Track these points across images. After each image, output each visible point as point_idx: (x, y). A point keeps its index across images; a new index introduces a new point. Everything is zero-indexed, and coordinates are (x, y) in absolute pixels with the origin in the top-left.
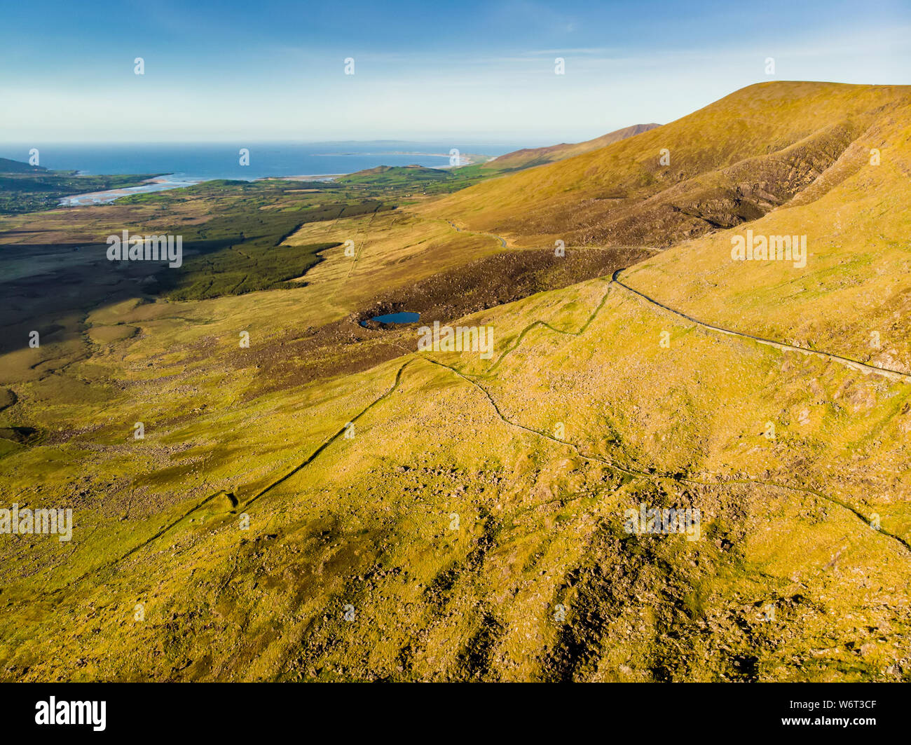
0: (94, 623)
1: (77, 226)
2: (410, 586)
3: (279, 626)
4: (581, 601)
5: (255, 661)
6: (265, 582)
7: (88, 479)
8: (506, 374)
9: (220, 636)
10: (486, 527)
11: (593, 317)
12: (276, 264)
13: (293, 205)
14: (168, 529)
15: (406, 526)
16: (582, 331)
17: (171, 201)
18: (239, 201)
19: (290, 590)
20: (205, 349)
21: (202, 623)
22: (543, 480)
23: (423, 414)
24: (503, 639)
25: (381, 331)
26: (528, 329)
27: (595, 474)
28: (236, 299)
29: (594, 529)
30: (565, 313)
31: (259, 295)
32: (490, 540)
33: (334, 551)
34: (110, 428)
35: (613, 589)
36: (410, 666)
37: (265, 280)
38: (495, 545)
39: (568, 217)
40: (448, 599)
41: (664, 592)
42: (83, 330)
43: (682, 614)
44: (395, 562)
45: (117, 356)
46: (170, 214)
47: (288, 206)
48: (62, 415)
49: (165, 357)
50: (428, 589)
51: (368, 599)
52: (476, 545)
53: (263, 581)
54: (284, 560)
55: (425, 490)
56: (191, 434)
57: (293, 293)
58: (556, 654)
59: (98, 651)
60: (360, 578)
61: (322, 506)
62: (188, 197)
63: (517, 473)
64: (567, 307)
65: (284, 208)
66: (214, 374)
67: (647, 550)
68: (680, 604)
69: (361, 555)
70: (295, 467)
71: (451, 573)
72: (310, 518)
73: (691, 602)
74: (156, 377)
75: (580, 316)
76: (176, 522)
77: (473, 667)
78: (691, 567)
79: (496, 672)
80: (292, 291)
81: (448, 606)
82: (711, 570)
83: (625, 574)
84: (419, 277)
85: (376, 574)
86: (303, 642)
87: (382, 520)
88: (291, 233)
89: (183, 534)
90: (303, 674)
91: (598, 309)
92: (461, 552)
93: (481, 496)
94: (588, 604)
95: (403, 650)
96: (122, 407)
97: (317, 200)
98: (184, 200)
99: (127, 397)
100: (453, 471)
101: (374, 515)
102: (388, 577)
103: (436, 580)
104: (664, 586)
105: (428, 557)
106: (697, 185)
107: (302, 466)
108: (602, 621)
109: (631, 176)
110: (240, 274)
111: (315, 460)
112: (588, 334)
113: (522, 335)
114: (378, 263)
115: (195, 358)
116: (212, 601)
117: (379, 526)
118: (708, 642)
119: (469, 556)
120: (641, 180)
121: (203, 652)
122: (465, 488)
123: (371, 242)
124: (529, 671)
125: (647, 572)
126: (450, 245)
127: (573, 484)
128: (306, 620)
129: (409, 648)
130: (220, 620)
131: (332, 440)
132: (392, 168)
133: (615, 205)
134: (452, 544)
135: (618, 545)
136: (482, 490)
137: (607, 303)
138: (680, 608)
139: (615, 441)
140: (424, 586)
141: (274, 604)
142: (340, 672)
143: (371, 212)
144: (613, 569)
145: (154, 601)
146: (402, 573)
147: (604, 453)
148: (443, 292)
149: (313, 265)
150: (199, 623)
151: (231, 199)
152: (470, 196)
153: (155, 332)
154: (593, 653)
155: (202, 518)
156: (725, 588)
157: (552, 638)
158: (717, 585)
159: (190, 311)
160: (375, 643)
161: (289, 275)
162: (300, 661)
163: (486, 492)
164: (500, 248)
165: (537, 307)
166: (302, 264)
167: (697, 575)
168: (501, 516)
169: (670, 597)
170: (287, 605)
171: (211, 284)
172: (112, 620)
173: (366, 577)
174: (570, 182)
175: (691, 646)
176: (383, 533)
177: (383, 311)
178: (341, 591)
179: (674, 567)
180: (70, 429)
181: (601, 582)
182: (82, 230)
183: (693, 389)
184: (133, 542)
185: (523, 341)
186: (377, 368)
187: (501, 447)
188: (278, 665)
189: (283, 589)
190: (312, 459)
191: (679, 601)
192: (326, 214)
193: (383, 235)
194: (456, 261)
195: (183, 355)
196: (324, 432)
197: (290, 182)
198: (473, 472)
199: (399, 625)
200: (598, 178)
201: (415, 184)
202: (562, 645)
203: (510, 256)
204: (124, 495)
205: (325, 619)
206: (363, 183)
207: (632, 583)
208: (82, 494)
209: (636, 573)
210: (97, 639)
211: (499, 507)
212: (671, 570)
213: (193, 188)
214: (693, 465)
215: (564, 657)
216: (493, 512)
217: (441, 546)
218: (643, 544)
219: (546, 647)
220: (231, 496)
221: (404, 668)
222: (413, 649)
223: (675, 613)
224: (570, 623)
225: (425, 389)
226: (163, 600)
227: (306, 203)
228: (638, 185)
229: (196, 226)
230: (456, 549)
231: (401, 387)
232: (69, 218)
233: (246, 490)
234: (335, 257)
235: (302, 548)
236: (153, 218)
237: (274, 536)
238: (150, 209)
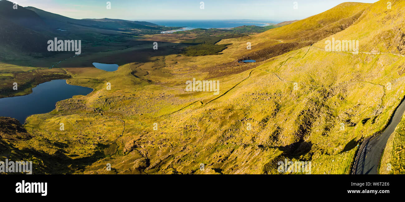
0: (165, 125)
2: (254, 122)
3: (216, 131)
4: (305, 118)
5: (209, 139)
6: (212, 120)
7: (164, 94)
8: (282, 70)
9: (198, 133)
10: (277, 106)
11: (306, 54)
12: (214, 49)
13: (219, 35)
14: (184, 108)
15: (253, 108)
16: (303, 58)
17: (186, 33)
18: (204, 34)
19: (219, 123)
20: (194, 68)
21: (194, 129)
22: (293, 93)
23: (258, 82)
24: (283, 132)
25: (245, 64)
26: (288, 59)
27: (307, 89)
28: (203, 57)
29: (308, 100)
30: (298, 54)
31: (209, 56)
32: (278, 110)
33: (232, 114)
34: (169, 83)
35: (314, 115)
36: (255, 142)
37: (211, 52)
38: (279, 111)
39: (298, 35)
40: (266, 125)
42: (164, 60)
44: (250, 117)
45: (172, 68)
46: (186, 36)
47: (217, 35)
49: (183, 69)
50: (260, 122)
51: (242, 126)
52: (274, 111)
53: (211, 120)
54: (217, 115)
55: (259, 99)
57: (218, 56)
59: (166, 131)
60: (240, 121)
61: (228, 103)
62: (191, 32)
63: (285, 92)
64: (298, 53)
66: (196, 73)
67: (322, 104)
68: (332, 115)
69: (240, 115)
70: (220, 96)
71: (267, 118)
72: (225, 106)
74: (181, 73)
75: (302, 55)
76: (186, 107)
77: (274, 140)
80: (218, 55)
81: (266, 126)
82: (339, 106)
83: (317, 110)
84: (256, 50)
85: (244, 120)
86: (223, 136)
88: (218, 42)
89: (188, 109)
90: (223, 144)
91: (307, 52)
92: (270, 113)
93: (275, 99)
95: (253, 138)
96: (172, 79)
97: (226, 34)
98: (190, 33)
99: (173, 77)
100: (267, 94)
101: (244, 105)
102: (248, 121)
103: (262, 120)
105: (260, 115)
107: (222, 95)
108: (311, 123)
109: (315, 25)
110: (204, 51)
111: (226, 94)
112: (304, 58)
115: (191, 70)
116: (197, 124)
117: (245, 108)
119: (272, 114)
120: (317, 26)
121: (194, 136)
122: (271, 98)
123: (241, 43)
124: (290, 138)
125: (322, 109)
126: (264, 43)
128: (224, 130)
129: (254, 137)
130: (199, 129)
131: (231, 89)
132: (247, 26)
133: (311, 31)
134: (267, 111)
135: (314, 103)
137: (309, 51)
139: (313, 81)
140: (259, 122)
141: (214, 126)
142: (234, 144)
143: (241, 36)
144: (313, 109)
146: (252, 119)
147: (310, 84)
148: (263, 54)
149: (224, 49)
151: (202, 33)
152: (270, 32)
153: (181, 63)
155: (193, 106)
159: (190, 59)
160: (244, 137)
161: (218, 51)
162: (222, 140)
163: (276, 98)
164: (279, 43)
165: (290, 54)
166: (221, 49)
167: (335, 107)
168: (281, 104)
169: (329, 114)
170: (218, 126)
171: (196, 53)
172: (169, 125)
173: (242, 121)
174: (298, 27)
176: (247, 110)
177: (245, 59)
178: (234, 124)
180: (160, 82)
181: (310, 113)
184: (174, 110)
185: (287, 62)
186: (244, 72)
187: (281, 87)
188: (216, 141)
189: (217, 122)
190: (225, 94)
192: (227, 37)
193: (245, 42)
194: (266, 46)
195: (188, 69)
197: (218, 29)
198: (273, 94)
199: (252, 132)
200: (306, 26)
201: (253, 30)
203: (282, 45)
204: (172, 98)
205: (229, 130)
207: (319, 112)
211: (281, 101)
213: (192, 30)
215: (300, 133)
216: (279, 103)
217: (264, 112)
219: (295, 131)
220: (201, 102)
221: (253, 142)
222: (256, 138)
223: (330, 117)
225: (258, 76)
227: (222, 34)
230: (268, 112)
231: (251, 76)
233: (205, 101)
234: (231, 47)
235: (223, 112)
236: (182, 37)
237: (215, 109)
238: (181, 35)
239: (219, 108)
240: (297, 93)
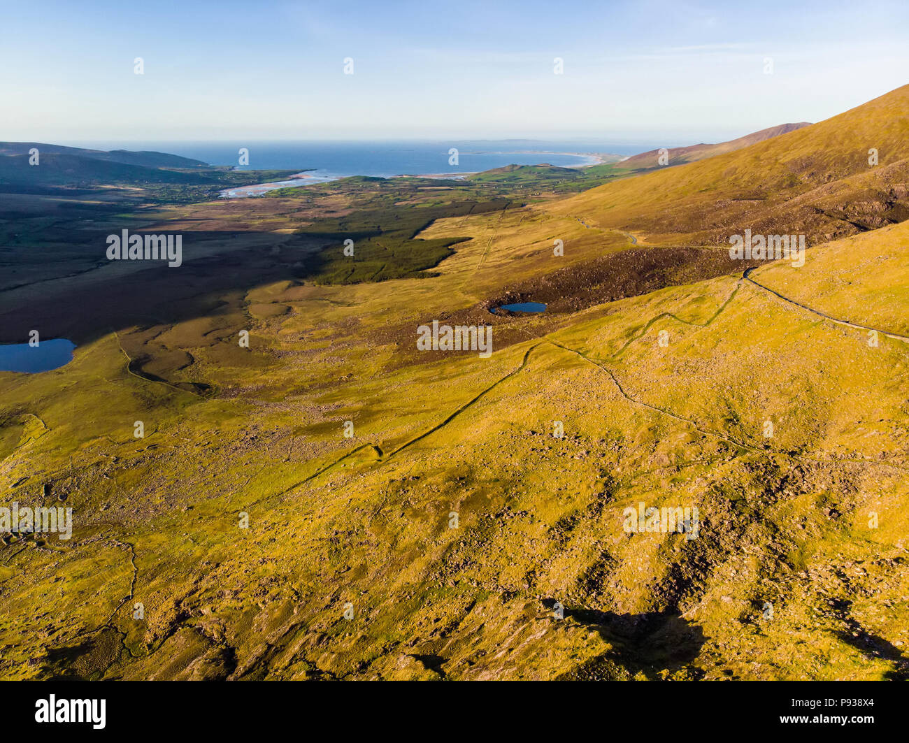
0: (271, 534)
1: (234, 216)
2: (536, 525)
3: (423, 547)
4: (690, 546)
5: (403, 570)
6: (411, 513)
7: (255, 428)
8: (631, 359)
9: (373, 551)
10: (606, 485)
11: (721, 311)
12: (411, 256)
13: (426, 202)
14: (323, 471)
15: (532, 479)
16: (709, 323)
17: (314, 195)
18: (376, 197)
19: (432, 520)
20: (349, 327)
21: (359, 540)
22: (661, 449)
23: (548, 390)
24: (617, 571)
25: (509, 318)
26: (654, 320)
27: (711, 446)
28: (375, 285)
29: (707, 489)
30: (694, 306)
31: (396, 283)
32: (609, 495)
33: (469, 493)
34: (271, 389)
35: (721, 540)
36: (534, 585)
37: (401, 270)
38: (613, 500)
39: (702, 216)
40: (569, 538)
41: (769, 547)
42: (243, 305)
43: (784, 566)
44: (522, 506)
45: (273, 330)
46: (314, 206)
47: (422, 202)
48: (231, 376)
49: (314, 333)
50: (552, 529)
51: (499, 533)
52: (596, 498)
53: (409, 512)
54: (426, 496)
55: (550, 451)
56: (340, 397)
57: (427, 282)
58: (664, 584)
59: (275, 554)
60: (492, 517)
61: (458, 457)
62: (330, 192)
63: (637, 443)
64: (695, 300)
65: (418, 204)
66: (358, 348)
67: (755, 511)
68: (783, 558)
69: (492, 498)
70: (432, 428)
71: (573, 519)
72: (448, 466)
73: (795, 557)
74: (307, 349)
75: (707, 309)
76: (330, 466)
77: (590, 589)
78: (798, 529)
79: (609, 595)
80: (426, 280)
81: (569, 544)
82: (817, 533)
83: (733, 528)
84: (547, 271)
85: (505, 515)
86: (443, 561)
87: (512, 473)
88: (424, 228)
89: (337, 475)
90: (443, 584)
91: (726, 303)
92: (582, 503)
93: (602, 460)
94: (696, 549)
95: (529, 573)
96: (279, 372)
97: (450, 196)
98: (326, 195)
99: (283, 364)
100: (576, 438)
101: (504, 468)
102: (516, 518)
103: (559, 523)
104: (770, 542)
105: (552, 505)
106: (845, 186)
107: (439, 427)
108: (708, 564)
109: (773, 178)
110: (379, 264)
111: (449, 423)
112: (714, 326)
113: (648, 325)
114: (506, 256)
115: (341, 335)
116: (367, 524)
117: (509, 477)
118: (806, 587)
119: (590, 507)
120: (783, 181)
121: (359, 562)
122: (588, 452)
123: (500, 238)
124: (639, 595)
125: (754, 529)
126: (579, 241)
127: (690, 453)
128: (446, 544)
129: (534, 572)
130: (373, 539)
131: (465, 408)
132: (523, 167)
133: (752, 206)
134: (573, 496)
135: (728, 504)
136: (604, 455)
137: (736, 298)
138: (783, 561)
139: (733, 420)
140: (548, 527)
141: (418, 530)
142: (475, 585)
143: (501, 209)
144: (722, 523)
145: (318, 521)
146: (529, 515)
147: (721, 429)
148: (570, 285)
149: (444, 258)
150: (356, 540)
151: (369, 195)
152: (601, 195)
153: (304, 311)
154: (698, 588)
155: (352, 464)
156: (829, 549)
157: (661, 572)
158: (821, 546)
159: (333, 294)
160: (504, 566)
161: (424, 265)
162: (441, 574)
163: (606, 457)
164: (630, 245)
165: (665, 300)
166: (434, 256)
167: (803, 536)
168: (620, 477)
169: (775, 552)
170: (429, 531)
171: (353, 271)
172: (284, 533)
173: (497, 516)
174: (706, 183)
175: (790, 589)
176: (513, 483)
177: (512, 300)
178: (475, 525)
179: (781, 528)
180: (237, 387)
181: (710, 533)
182: (239, 220)
183: (815, 377)
184: (295, 479)
185: (649, 330)
186: (506, 349)
187: (623, 421)
188: (423, 575)
189: (426, 519)
190: (447, 422)
191: (782, 555)
192: (456, 210)
193: (512, 231)
194: (585, 255)
195: (330, 331)
196: (458, 401)
197: (423, 180)
198: (595, 439)
199: (526, 555)
200: (736, 179)
201: (544, 182)
202: (670, 578)
203: (640, 253)
204: (286, 441)
205: (462, 544)
206: (493, 181)
207: (739, 537)
208: (252, 439)
209: (743, 530)
210: (273, 545)
211: (619, 470)
212: (778, 530)
213: (334, 183)
214: (809, 445)
215: (671, 588)
216: (613, 474)
217: (564, 497)
218: (752, 506)
219: (655, 578)
220: (377, 448)
221: (530, 586)
222: (538, 573)
223: (777, 565)
224: (679, 562)
225: (551, 369)
226: (325, 520)
227: (438, 199)
228: (779, 187)
229: (337, 219)
230: (578, 500)
231: (529, 367)
232: (229, 208)
233: (390, 444)
234: (466, 251)
235: (442, 488)
236: (299, 210)
237: (418, 478)
238: (296, 202)
239: (432, 475)
240: (673, 455)
